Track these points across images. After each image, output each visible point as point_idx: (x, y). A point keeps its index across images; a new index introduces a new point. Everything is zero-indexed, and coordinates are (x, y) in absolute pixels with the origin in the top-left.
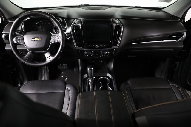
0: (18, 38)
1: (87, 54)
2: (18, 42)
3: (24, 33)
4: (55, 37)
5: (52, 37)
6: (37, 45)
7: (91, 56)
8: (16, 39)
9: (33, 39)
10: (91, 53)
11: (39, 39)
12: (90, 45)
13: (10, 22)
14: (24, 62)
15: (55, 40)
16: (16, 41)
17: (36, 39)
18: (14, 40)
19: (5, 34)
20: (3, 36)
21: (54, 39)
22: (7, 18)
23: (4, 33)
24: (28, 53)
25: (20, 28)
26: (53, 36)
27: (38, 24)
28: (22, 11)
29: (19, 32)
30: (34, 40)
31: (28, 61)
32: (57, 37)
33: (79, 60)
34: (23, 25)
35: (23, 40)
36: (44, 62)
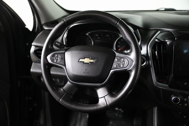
0: (56, 55)
1: (176, 100)
2: (55, 61)
3: (65, 48)
4: (122, 60)
5: (116, 60)
6: (87, 71)
7: (186, 105)
8: (53, 56)
9: (81, 60)
10: (185, 100)
11: (92, 61)
12: (186, 84)
13: (46, 28)
14: (59, 98)
15: (122, 66)
16: (52, 60)
17: (87, 60)
18: (49, 57)
19: (36, 46)
20: (33, 49)
21: (119, 63)
22: (43, 22)
23: (34, 46)
24: (68, 83)
25: (60, 39)
26: (119, 58)
27: (89, 35)
28: (64, 13)
29: (59, 44)
30: (83, 62)
31: (65, 99)
32: (126, 61)
33: (155, 110)
34: (65, 35)
35: (63, 59)
36: (94, 106)
